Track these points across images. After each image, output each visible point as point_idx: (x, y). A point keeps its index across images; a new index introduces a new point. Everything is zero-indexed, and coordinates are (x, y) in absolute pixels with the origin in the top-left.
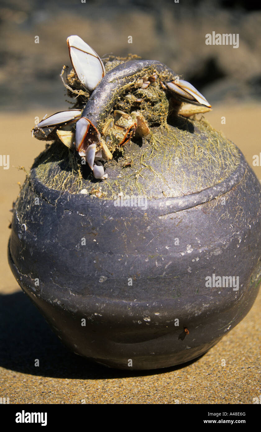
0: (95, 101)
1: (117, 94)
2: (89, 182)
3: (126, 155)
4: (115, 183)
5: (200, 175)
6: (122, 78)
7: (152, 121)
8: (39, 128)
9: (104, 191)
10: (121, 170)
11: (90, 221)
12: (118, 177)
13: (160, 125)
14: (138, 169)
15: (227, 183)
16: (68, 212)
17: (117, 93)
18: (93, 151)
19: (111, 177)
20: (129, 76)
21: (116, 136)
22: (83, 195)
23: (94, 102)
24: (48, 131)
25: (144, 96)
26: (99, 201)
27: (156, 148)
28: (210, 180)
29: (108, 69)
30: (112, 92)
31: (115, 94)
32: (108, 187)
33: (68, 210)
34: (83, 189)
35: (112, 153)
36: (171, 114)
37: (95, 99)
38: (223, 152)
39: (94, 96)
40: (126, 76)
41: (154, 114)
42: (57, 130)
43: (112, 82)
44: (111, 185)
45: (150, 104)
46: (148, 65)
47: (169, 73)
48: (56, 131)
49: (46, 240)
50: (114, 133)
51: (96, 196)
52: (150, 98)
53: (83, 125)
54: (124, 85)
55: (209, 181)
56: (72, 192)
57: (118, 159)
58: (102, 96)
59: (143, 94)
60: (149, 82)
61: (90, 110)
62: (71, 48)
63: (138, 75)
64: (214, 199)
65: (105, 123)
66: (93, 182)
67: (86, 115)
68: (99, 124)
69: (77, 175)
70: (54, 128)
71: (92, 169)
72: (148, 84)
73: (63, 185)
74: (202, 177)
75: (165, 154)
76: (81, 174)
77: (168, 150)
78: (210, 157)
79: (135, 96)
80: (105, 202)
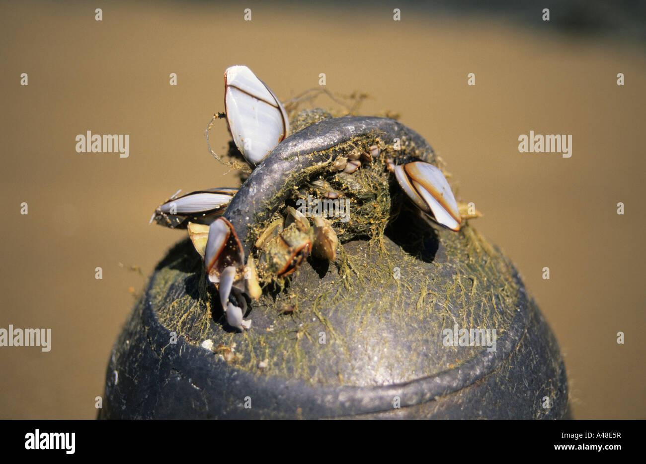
0: (251, 190)
1: (293, 181)
2: (220, 328)
3: (293, 289)
4: (260, 339)
5: (415, 350)
6: (308, 154)
7: (355, 232)
8: (162, 213)
9: (238, 351)
10: (276, 317)
11: (206, 400)
12: (268, 330)
13: (370, 238)
14: (305, 320)
15: (467, 371)
16: (177, 375)
17: (292, 179)
18: (229, 280)
19: (257, 328)
20: (321, 151)
21: (274, 257)
22: (205, 351)
23: (248, 191)
24: (176, 221)
25: (344, 187)
26: (226, 370)
27: (347, 285)
28: (433, 361)
29: (296, 125)
30: (284, 178)
31: (290, 181)
32: (247, 346)
33: (178, 371)
34: (207, 338)
35: (261, 287)
36: (395, 220)
37: (252, 185)
38: (480, 305)
39: (251, 179)
40: (315, 150)
41: (358, 221)
42: (190, 223)
43: (286, 159)
44: (252, 343)
45: (356, 201)
46: (365, 130)
47: (409, 143)
48: (187, 224)
49: (137, 415)
50: (273, 251)
51: (223, 359)
52: (355, 193)
53: (220, 231)
54: (308, 166)
55: (431, 362)
56: (191, 340)
57: (277, 295)
58: (264, 181)
59: (342, 184)
60: (359, 163)
61: (240, 203)
62: (229, 88)
63: (340, 149)
64: (432, 399)
65: (264, 229)
66: (225, 331)
67: (232, 211)
68: (252, 231)
69: (205, 311)
70: (184, 218)
71: (225, 309)
72: (356, 165)
73: (180, 324)
74: (419, 354)
75: (361, 300)
76: (211, 311)
77: (370, 291)
78: (447, 315)
79: (330, 184)
80: (236, 373)
